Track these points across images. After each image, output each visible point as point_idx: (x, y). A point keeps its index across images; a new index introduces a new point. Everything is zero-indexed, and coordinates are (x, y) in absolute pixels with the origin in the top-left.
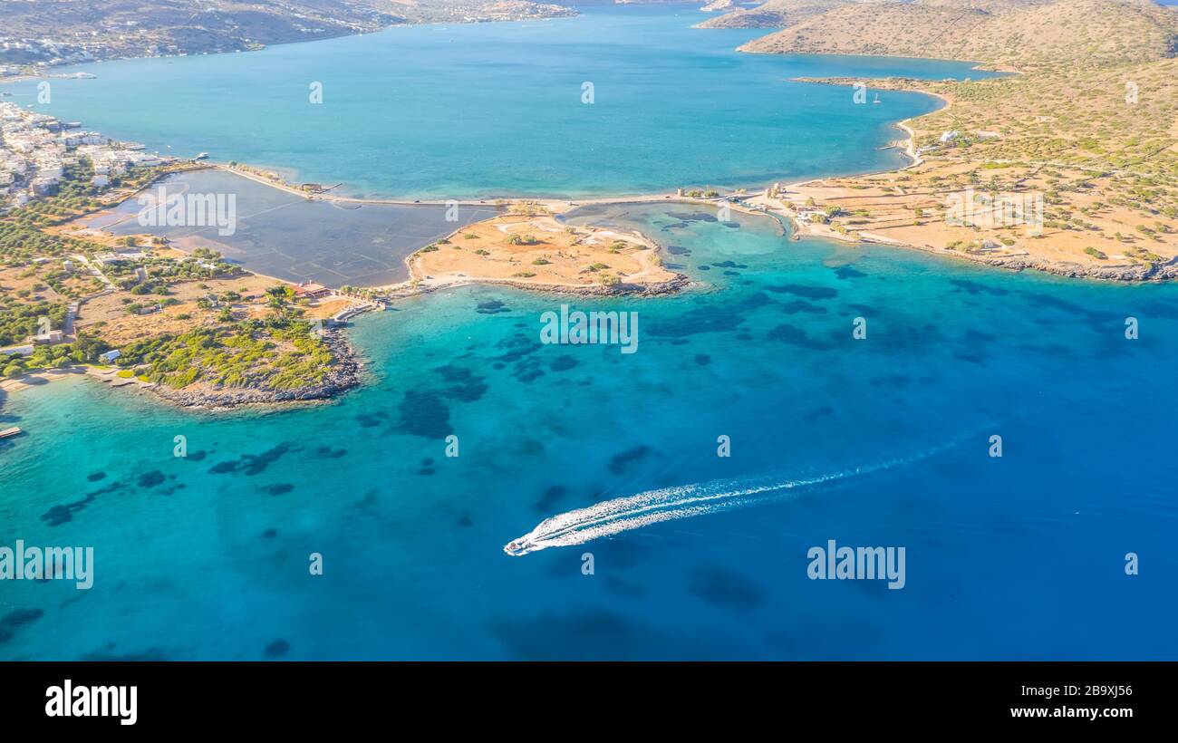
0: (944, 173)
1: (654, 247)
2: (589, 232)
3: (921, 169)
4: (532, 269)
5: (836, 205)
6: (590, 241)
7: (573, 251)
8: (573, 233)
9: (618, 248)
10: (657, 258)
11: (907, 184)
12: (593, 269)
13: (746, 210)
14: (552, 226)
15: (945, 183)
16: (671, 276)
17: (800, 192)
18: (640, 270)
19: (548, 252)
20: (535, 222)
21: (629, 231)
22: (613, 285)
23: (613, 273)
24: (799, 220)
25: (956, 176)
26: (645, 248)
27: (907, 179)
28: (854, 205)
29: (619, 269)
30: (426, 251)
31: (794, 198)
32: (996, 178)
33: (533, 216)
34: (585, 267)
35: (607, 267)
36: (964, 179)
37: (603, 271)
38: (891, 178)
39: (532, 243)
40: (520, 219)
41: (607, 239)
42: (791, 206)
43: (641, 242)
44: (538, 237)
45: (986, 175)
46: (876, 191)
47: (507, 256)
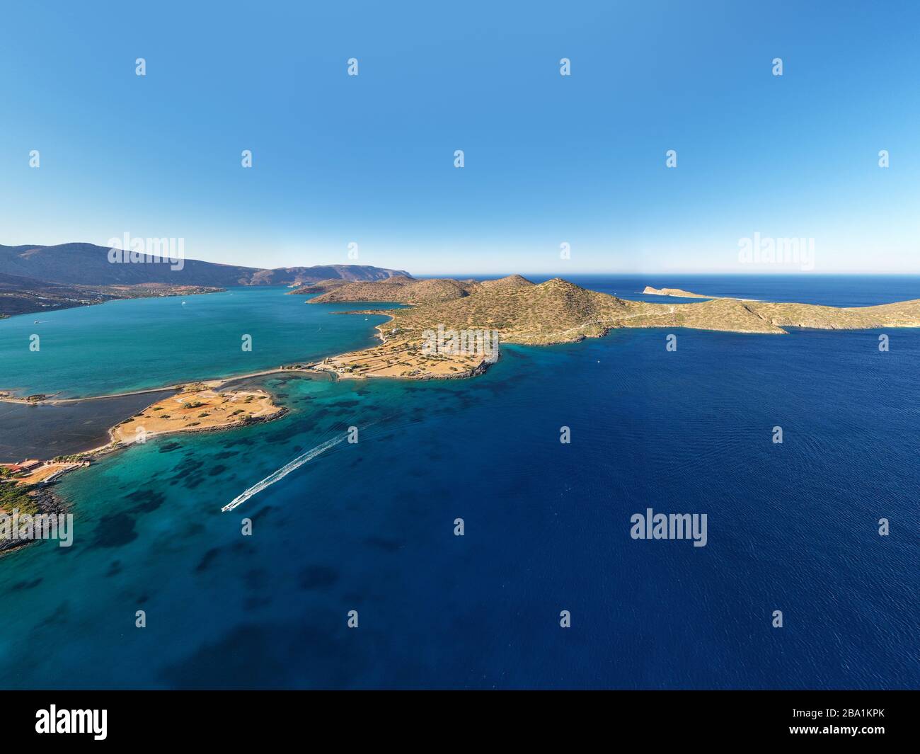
0: (395, 345)
1: (269, 396)
2: (233, 394)
3: (386, 344)
4: (197, 421)
5: (355, 363)
6: (233, 399)
7: (223, 406)
8: (223, 396)
9: (249, 400)
10: (271, 401)
11: (382, 351)
12: (235, 414)
13: (315, 371)
14: (211, 395)
15: (396, 349)
16: (279, 409)
17: (338, 360)
18: (262, 409)
19: (208, 409)
20: (200, 394)
21: (255, 390)
22: (247, 420)
23: (247, 414)
24: (339, 372)
25: (400, 346)
26: (264, 397)
27: (382, 349)
28: (362, 363)
29: (250, 411)
30: (124, 423)
31: (335, 363)
32: (415, 345)
33: (199, 391)
34: (231, 413)
35: (243, 411)
36: (403, 347)
37: (241, 414)
38: (375, 349)
39: (199, 405)
40: (190, 394)
41: (243, 396)
42: (335, 367)
43: (262, 395)
44: (202, 402)
45: (411, 344)
46: (370, 355)
47: (182, 416)
